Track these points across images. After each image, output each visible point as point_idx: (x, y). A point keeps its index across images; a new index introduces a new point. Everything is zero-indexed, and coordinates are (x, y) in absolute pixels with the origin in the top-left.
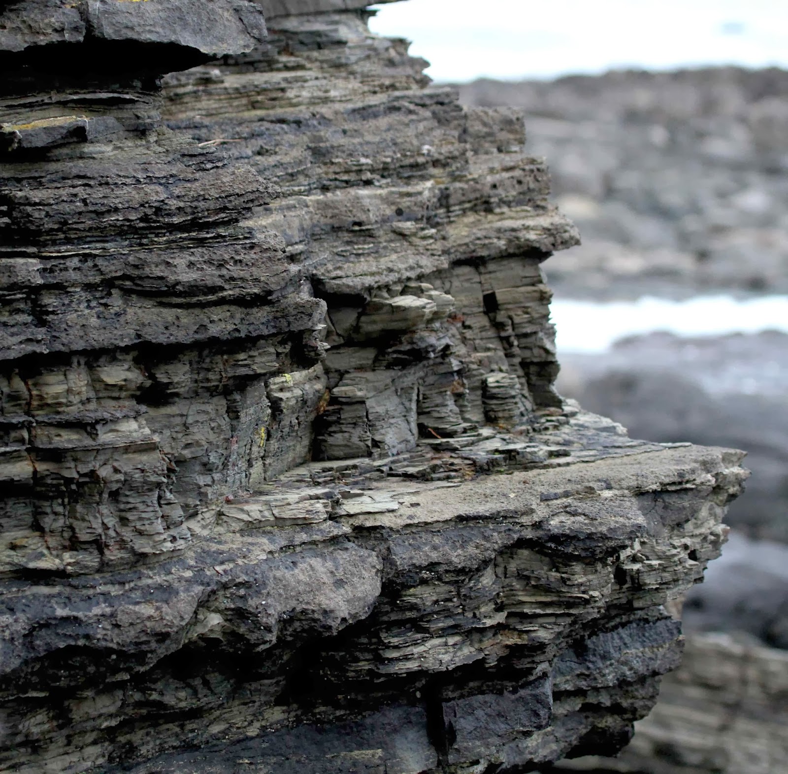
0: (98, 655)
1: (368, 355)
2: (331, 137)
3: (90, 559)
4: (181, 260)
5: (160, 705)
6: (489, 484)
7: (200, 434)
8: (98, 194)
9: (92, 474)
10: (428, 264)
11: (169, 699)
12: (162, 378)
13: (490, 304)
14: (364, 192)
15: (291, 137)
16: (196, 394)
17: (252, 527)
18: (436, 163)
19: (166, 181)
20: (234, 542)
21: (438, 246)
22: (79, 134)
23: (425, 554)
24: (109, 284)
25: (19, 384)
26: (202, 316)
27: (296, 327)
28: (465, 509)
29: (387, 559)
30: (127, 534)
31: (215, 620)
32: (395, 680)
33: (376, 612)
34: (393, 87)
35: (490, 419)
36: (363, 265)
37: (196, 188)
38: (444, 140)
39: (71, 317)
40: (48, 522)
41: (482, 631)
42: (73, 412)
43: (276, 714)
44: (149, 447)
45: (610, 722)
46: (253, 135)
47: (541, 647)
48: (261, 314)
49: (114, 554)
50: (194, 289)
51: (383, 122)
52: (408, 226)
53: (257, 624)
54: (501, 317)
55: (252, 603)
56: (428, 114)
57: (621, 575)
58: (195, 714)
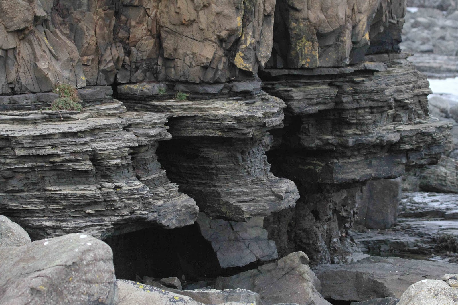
0: (364, 144)
1: (402, 108)
2: (398, 78)
3: (363, 133)
4: (375, 96)
5: (371, 152)
6: (416, 126)
7: (378, 118)
8: (366, 88)
9: (364, 122)
10: (410, 96)
11: (373, 151)
12: (373, 111)
13: (420, 101)
14: (402, 86)
15: (392, 78)
16: (377, 113)
17: (384, 130)
18: (413, 82)
19: (374, 87)
20: (381, 131)
21: (412, 94)
22: (363, 81)
23: (406, 134)
24: (366, 99)
25: (355, 111)
26: (378, 103)
27: (390, 105)
28: (412, 129)
29: (401, 134)
30: (368, 130)
31: (378, 141)
32: (402, 150)
33: (399, 141)
34: (409, 70)
35: (418, 117)
36: (401, 96)
37: (378, 88)
38: (415, 78)
39: (362, 103)
40: (358, 128)
41: (413, 144)
42: (362, 114)
43: (386, 154)
44: (371, 119)
45: (434, 159)
46: (387, 78)
47: (421, 147)
48: (385, 103)
49: (366, 132)
50: (377, 100)
51: (406, 76)
52: (408, 91)
53: (383, 142)
54: (421, 103)
55: (383, 139)
56: (413, 74)
57: (433, 138)
58: (375, 153)
